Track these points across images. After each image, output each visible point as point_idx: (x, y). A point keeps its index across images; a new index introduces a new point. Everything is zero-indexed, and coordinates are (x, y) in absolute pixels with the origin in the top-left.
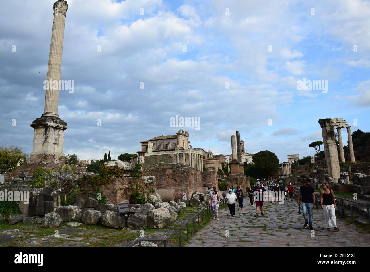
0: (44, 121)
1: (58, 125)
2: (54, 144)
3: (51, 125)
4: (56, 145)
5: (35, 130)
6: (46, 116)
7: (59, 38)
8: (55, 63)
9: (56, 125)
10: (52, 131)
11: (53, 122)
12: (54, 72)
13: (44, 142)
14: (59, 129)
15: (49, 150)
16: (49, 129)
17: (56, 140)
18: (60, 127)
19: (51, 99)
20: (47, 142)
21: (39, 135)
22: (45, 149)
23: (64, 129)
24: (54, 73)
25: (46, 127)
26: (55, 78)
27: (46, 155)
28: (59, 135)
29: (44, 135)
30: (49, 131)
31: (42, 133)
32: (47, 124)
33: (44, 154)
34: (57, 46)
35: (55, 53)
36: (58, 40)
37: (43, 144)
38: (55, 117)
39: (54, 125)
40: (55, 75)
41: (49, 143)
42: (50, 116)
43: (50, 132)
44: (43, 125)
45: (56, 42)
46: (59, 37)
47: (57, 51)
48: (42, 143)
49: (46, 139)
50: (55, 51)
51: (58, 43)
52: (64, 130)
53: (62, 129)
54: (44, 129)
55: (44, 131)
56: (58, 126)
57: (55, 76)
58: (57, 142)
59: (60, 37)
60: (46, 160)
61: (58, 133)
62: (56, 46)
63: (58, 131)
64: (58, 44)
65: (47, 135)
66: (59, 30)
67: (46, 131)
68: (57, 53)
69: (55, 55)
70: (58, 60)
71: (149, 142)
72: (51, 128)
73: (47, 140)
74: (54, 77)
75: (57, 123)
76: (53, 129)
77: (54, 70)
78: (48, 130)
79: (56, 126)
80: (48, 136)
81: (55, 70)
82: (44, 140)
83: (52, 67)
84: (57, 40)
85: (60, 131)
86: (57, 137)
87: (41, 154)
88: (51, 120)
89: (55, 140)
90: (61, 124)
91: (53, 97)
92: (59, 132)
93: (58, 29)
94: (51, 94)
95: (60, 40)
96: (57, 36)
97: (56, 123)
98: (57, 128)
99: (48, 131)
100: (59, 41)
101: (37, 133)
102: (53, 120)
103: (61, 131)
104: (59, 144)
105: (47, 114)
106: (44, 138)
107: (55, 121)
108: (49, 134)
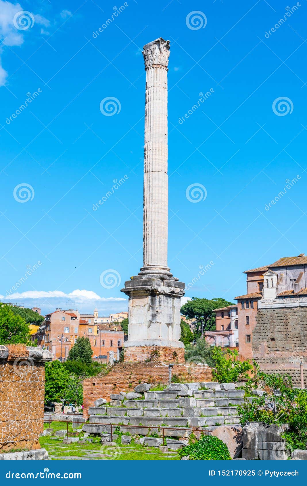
0: (149, 284)
1: (173, 289)
2: (168, 325)
4: (170, 327)
5: (130, 298)
6: (151, 273)
9: (170, 289)
10: (164, 301)
11: (162, 284)
12: (158, 186)
13: (151, 322)
14: (173, 296)
15: (161, 338)
16: (160, 299)
18: (175, 293)
20: (157, 322)
21: (140, 308)
22: (154, 336)
23: (181, 295)
24: (158, 189)
25: (154, 294)
26: (160, 198)
27: (158, 348)
28: (173, 308)
29: (150, 310)
30: (160, 302)
31: (145, 306)
33: (153, 345)
34: (159, 136)
35: (157, 148)
36: (160, 122)
37: (149, 327)
38: (166, 274)
39: (167, 290)
40: (160, 191)
41: (160, 324)
42: (157, 272)
43: (162, 303)
44: (147, 290)
46: (161, 117)
47: (160, 145)
48: (147, 324)
49: (154, 316)
50: (157, 145)
51: (160, 127)
52: (180, 297)
53: (177, 297)
55: (149, 302)
56: (173, 292)
57: (160, 195)
58: (172, 322)
59: (163, 116)
61: (172, 304)
64: (161, 130)
65: (156, 310)
66: (160, 101)
67: (153, 301)
68: (160, 149)
69: (157, 153)
72: (162, 297)
73: (157, 319)
74: (158, 196)
75: (170, 286)
76: (165, 298)
78: (157, 300)
79: (170, 292)
80: (159, 311)
81: (158, 182)
82: (150, 318)
83: (153, 177)
85: (174, 300)
86: (171, 311)
87: (148, 345)
88: (160, 280)
90: (176, 288)
95: (163, 122)
97: (168, 285)
98: (171, 295)
99: (157, 303)
100: (162, 124)
101: (134, 305)
102: (162, 279)
104: (175, 326)
105: (151, 268)
106: (151, 314)
107: (166, 281)
108: (160, 308)
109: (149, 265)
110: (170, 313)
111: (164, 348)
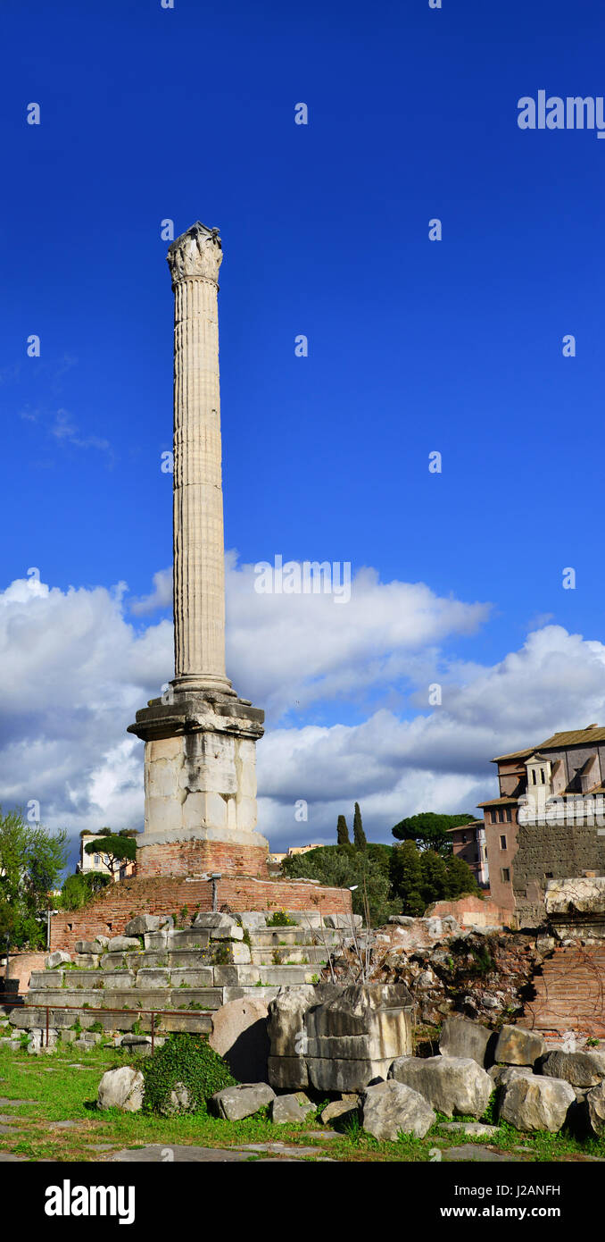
0: (181, 711)
1: (233, 721)
2: (226, 797)
3: (209, 725)
4: (231, 801)
5: (146, 746)
6: (188, 690)
7: (203, 380)
8: (200, 480)
9: (227, 722)
10: (213, 746)
11: (212, 711)
12: (200, 513)
13: (187, 791)
14: (236, 736)
15: (208, 824)
16: (204, 740)
17: (231, 783)
18: (241, 731)
19: (197, 619)
20: (199, 791)
21: (167, 764)
22: (193, 821)
23: (255, 736)
25: (191, 730)
26: (204, 537)
27: (201, 845)
28: (237, 761)
29: (186, 766)
30: (203, 748)
31: (175, 758)
32: (195, 723)
33: (192, 840)
34: (202, 412)
35: (197, 439)
36: (202, 387)
37: (184, 801)
39: (221, 723)
40: (204, 523)
41: (206, 795)
42: (199, 687)
43: (209, 751)
44: (178, 725)
45: (196, 397)
46: (205, 377)
47: (203, 431)
48: (180, 795)
49: (192, 778)
50: (196, 431)
51: (202, 397)
52: (254, 739)
53: (247, 738)
54: (185, 742)
55: (184, 750)
56: (236, 728)
57: (204, 531)
58: (235, 791)
59: (208, 375)
60: (203, 862)
61: (233, 752)
62: (196, 413)
63: (235, 747)
64: (203, 402)
65: (197, 765)
66: (202, 346)
67: (191, 746)
69: (197, 447)
70: (209, 464)
71: (533, 760)
72: (208, 736)
73: (199, 784)
74: (201, 533)
75: (229, 715)
76: (217, 740)
77: (197, 507)
78: (199, 744)
79: (228, 728)
80: (203, 767)
81: (200, 505)
82: (186, 782)
83: (190, 496)
84: (196, 387)
85: (239, 744)
86: (232, 769)
87: (181, 839)
88: (205, 703)
89: (226, 782)
90: (242, 719)
91: (204, 612)
92: (237, 749)
93: (196, 345)
94: (197, 602)
95: (208, 387)
96: (196, 374)
97: (224, 712)
98: (230, 733)
99: (199, 749)
100: (205, 390)
101: (155, 758)
102: (212, 701)
103: (246, 744)
104: (241, 799)
105: (187, 680)
106: (187, 775)
107: (219, 705)
108: (204, 759)
109: (183, 675)
110: (229, 772)
111: (213, 844)
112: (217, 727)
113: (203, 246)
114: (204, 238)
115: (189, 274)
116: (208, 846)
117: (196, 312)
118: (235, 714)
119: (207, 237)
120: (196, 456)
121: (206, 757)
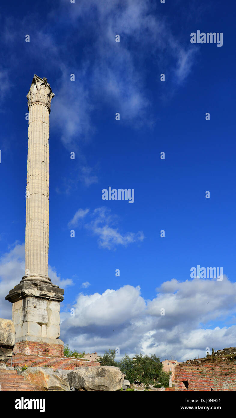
2: (41, 324)
4: (44, 326)
5: (12, 305)
7: (38, 148)
8: (35, 192)
9: (41, 293)
10: (33, 303)
11: (36, 289)
12: (35, 206)
13: (23, 322)
14: (48, 299)
17: (44, 318)
18: (49, 297)
21: (18, 311)
22: (24, 333)
24: (35, 209)
28: (48, 310)
29: (23, 312)
31: (20, 309)
32: (24, 293)
33: (22, 341)
34: (37, 163)
35: (34, 174)
36: (38, 151)
37: (22, 326)
38: (38, 280)
40: (36, 211)
41: (28, 323)
43: (31, 304)
44: (20, 295)
45: (34, 156)
46: (39, 146)
47: (37, 170)
48: (21, 324)
49: (25, 316)
50: (34, 171)
51: (37, 156)
52: (59, 301)
53: (54, 300)
54: (22, 302)
55: (22, 305)
56: (46, 295)
57: (36, 214)
58: (46, 322)
59: (41, 146)
62: (34, 163)
64: (37, 158)
65: (26, 310)
66: (38, 133)
68: (37, 174)
69: (34, 178)
70: (40, 185)
74: (34, 215)
76: (35, 300)
78: (27, 302)
79: (41, 295)
80: (28, 311)
81: (35, 203)
82: (23, 319)
83: (31, 199)
84: (35, 151)
85: (49, 303)
89: (41, 318)
90: (50, 292)
92: (48, 305)
93: (35, 133)
95: (41, 151)
96: (35, 146)
97: (41, 289)
98: (42, 297)
99: (27, 304)
101: (14, 310)
102: (36, 285)
103: (54, 303)
104: (50, 325)
106: (23, 315)
107: (39, 286)
108: (28, 308)
110: (43, 314)
111: (30, 342)
112: (34, 295)
113: (39, 88)
114: (39, 83)
115: (33, 101)
116: (27, 343)
117: (36, 118)
118: (45, 290)
119: (41, 83)
120: (33, 182)
121: (29, 307)
